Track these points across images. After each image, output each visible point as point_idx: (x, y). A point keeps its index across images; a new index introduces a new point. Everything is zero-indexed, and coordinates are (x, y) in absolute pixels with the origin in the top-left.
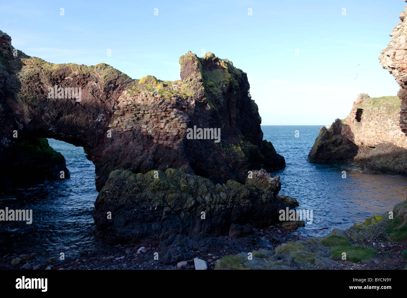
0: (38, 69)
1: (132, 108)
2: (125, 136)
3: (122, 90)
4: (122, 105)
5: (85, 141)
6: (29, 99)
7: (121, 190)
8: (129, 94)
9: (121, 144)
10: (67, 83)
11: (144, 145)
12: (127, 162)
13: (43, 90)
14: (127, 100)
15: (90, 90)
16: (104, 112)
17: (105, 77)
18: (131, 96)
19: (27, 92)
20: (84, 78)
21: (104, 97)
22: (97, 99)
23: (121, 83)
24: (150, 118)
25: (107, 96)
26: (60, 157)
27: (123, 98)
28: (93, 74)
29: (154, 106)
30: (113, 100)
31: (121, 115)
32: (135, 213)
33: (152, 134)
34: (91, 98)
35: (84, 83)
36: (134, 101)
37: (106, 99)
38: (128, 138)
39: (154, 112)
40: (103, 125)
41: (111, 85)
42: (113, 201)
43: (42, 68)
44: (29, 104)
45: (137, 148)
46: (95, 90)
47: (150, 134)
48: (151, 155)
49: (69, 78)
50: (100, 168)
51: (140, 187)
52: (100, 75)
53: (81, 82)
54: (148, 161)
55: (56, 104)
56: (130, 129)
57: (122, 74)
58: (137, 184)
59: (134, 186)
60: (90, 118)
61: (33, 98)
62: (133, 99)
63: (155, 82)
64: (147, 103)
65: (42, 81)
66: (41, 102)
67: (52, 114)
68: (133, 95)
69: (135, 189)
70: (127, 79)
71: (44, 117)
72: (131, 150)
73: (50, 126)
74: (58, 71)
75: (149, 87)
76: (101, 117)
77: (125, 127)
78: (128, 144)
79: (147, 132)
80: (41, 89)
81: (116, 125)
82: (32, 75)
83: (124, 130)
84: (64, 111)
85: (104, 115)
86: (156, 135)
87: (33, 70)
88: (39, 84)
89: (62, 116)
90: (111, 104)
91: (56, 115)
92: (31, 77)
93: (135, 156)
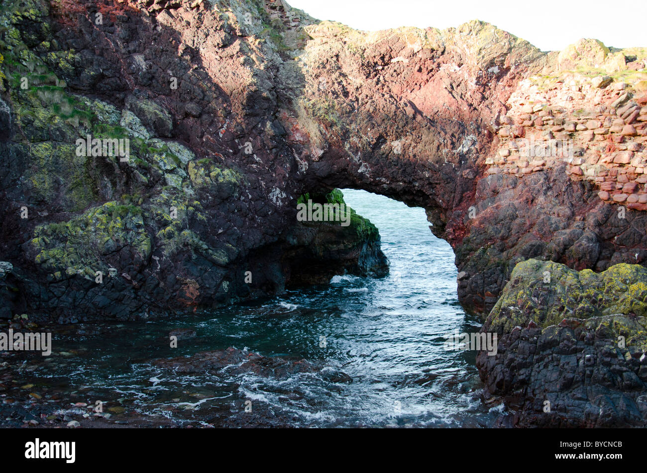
0: (337, 46)
1: (544, 119)
2: (525, 184)
3: (518, 79)
4: (519, 114)
5: (431, 194)
6: (319, 109)
7: (545, 307)
8: (535, 87)
9: (516, 202)
10: (395, 71)
11: (572, 205)
12: (533, 242)
13: (347, 89)
14: (531, 100)
15: (446, 82)
16: (476, 131)
17: (480, 53)
18: (542, 91)
19: (317, 93)
20: (432, 58)
21: (477, 98)
22: (460, 103)
23: (516, 62)
24: (592, 140)
25: (483, 95)
26: (371, 229)
27: (519, 98)
28: (452, 47)
29: (602, 112)
30: (497, 104)
31: (516, 137)
32: (589, 363)
33: (596, 179)
34: (446, 101)
35: (433, 69)
36: (549, 104)
37: (481, 102)
38: (534, 189)
39: (602, 125)
40: (472, 160)
41: (493, 68)
42: (528, 330)
43: (345, 43)
44: (319, 120)
45: (556, 210)
46: (457, 83)
47: (591, 178)
48: (590, 227)
49: (401, 59)
50: (468, 254)
51: (594, 302)
52: (469, 47)
53: (426, 66)
54: (584, 242)
55: (372, 117)
56: (538, 168)
57: (518, 42)
58: (585, 294)
59: (577, 300)
60: (445, 145)
61: (329, 105)
62: (545, 98)
63: (602, 53)
64: (581, 106)
65: (344, 70)
66: (342, 114)
67: (365, 138)
68: (546, 89)
69: (581, 305)
70: (531, 53)
71: (348, 146)
72: (542, 217)
73: (361, 164)
74: (378, 46)
75: (586, 69)
76: (469, 143)
77: (525, 164)
78: (532, 201)
79: (582, 174)
80: (343, 86)
81: (502, 158)
82: (325, 59)
83: (524, 171)
84: (389, 131)
85: (475, 138)
86: (605, 180)
87: (327, 47)
88: (339, 77)
89: (385, 141)
90: (491, 112)
91: (372, 141)
92: (322, 63)
93: (552, 229)
